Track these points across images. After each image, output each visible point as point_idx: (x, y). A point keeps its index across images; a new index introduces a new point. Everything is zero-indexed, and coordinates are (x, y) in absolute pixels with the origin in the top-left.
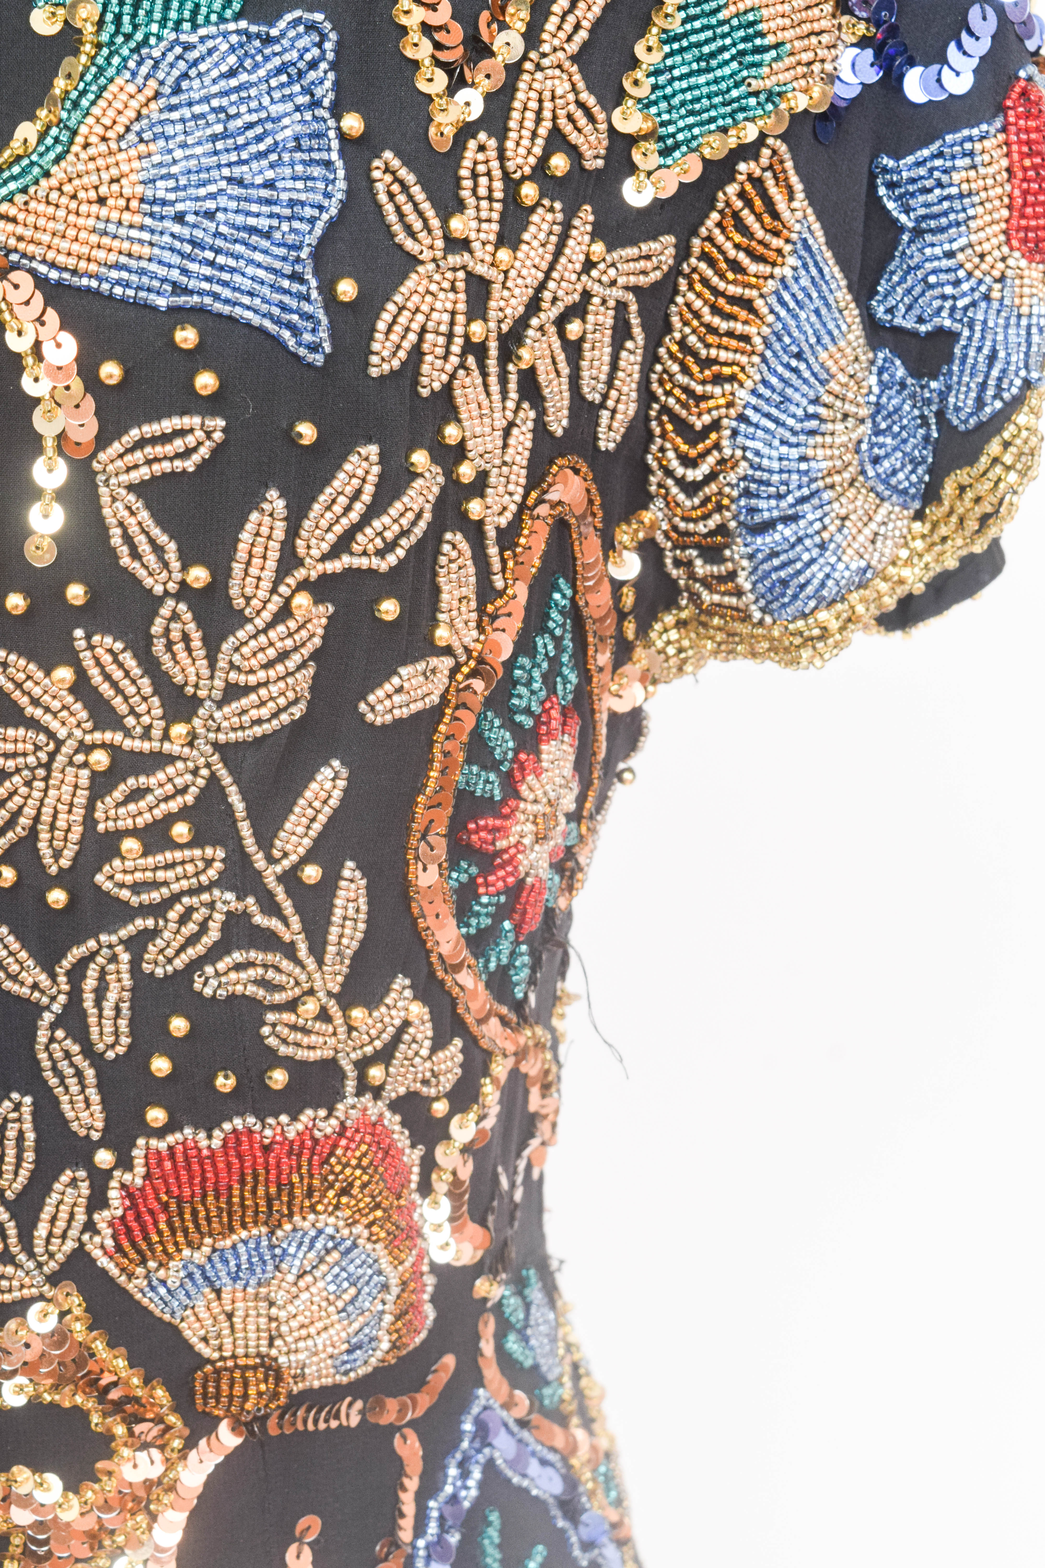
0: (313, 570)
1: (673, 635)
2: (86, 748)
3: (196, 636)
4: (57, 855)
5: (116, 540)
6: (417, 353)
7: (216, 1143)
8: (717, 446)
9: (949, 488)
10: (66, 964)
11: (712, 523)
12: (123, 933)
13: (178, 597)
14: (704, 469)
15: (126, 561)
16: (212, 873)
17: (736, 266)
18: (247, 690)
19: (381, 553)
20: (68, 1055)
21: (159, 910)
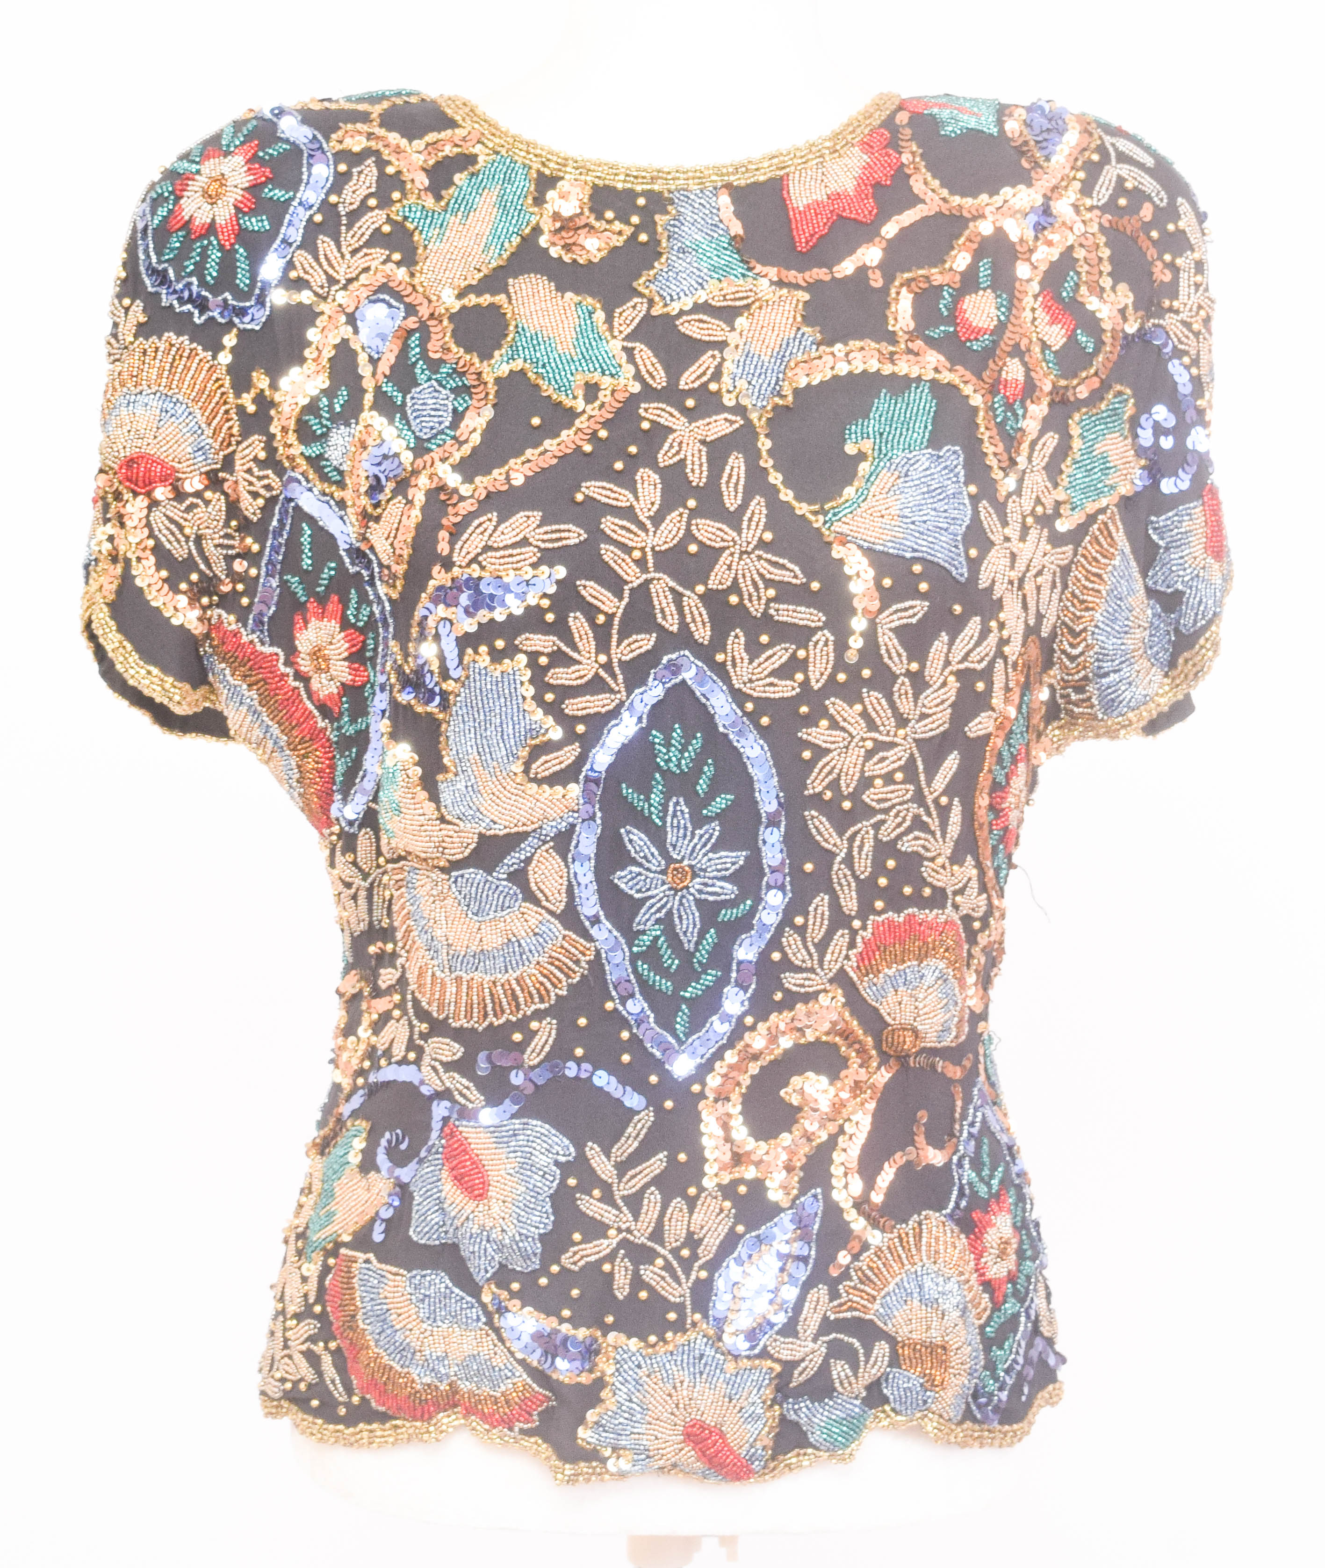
0: (955, 667)
1: (1057, 732)
2: (863, 740)
3: (910, 692)
4: (848, 786)
5: (883, 651)
6: (993, 581)
7: (901, 919)
8: (1085, 639)
9: (1181, 661)
10: (847, 835)
11: (1081, 675)
12: (872, 821)
13: (905, 675)
14: (1080, 649)
15: (886, 660)
16: (908, 796)
17: (1095, 559)
18: (929, 716)
19: (979, 662)
20: (845, 876)
21: (886, 811)
